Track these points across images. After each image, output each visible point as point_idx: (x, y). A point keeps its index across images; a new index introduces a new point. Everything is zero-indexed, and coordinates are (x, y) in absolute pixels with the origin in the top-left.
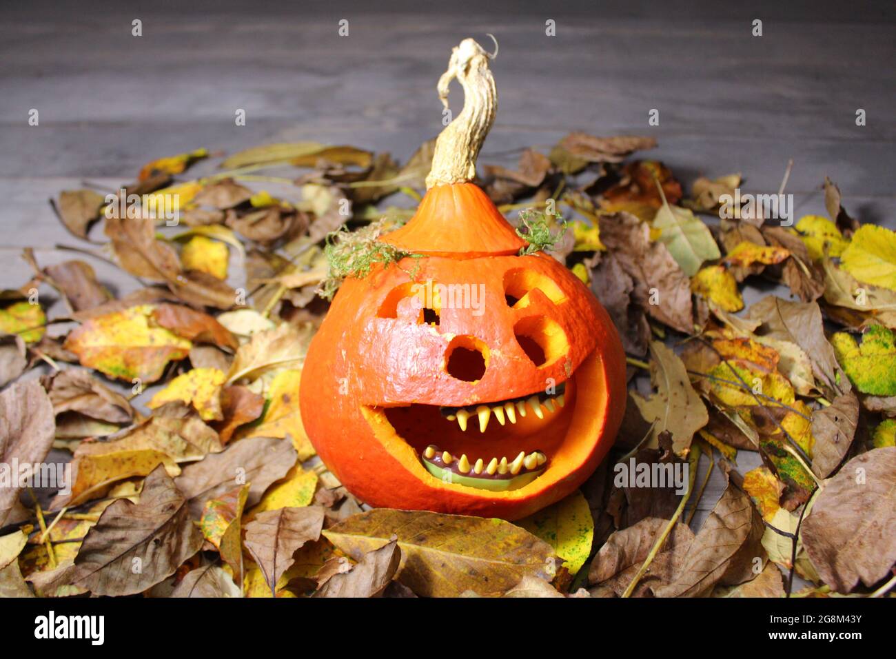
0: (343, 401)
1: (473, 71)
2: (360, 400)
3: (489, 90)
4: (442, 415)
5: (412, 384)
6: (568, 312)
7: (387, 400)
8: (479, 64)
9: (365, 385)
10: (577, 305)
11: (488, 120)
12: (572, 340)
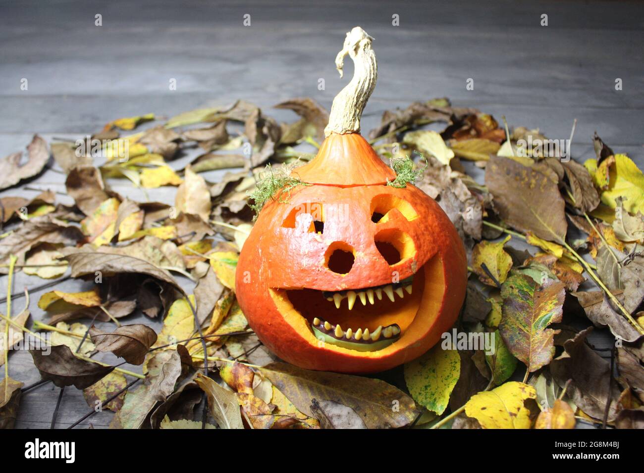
0: (258, 284)
1: (361, 50)
2: (268, 284)
3: (371, 64)
4: (324, 297)
5: (302, 274)
6: (418, 226)
7: (286, 285)
8: (365, 45)
9: (272, 274)
10: (427, 221)
11: (370, 86)
12: (418, 247)
